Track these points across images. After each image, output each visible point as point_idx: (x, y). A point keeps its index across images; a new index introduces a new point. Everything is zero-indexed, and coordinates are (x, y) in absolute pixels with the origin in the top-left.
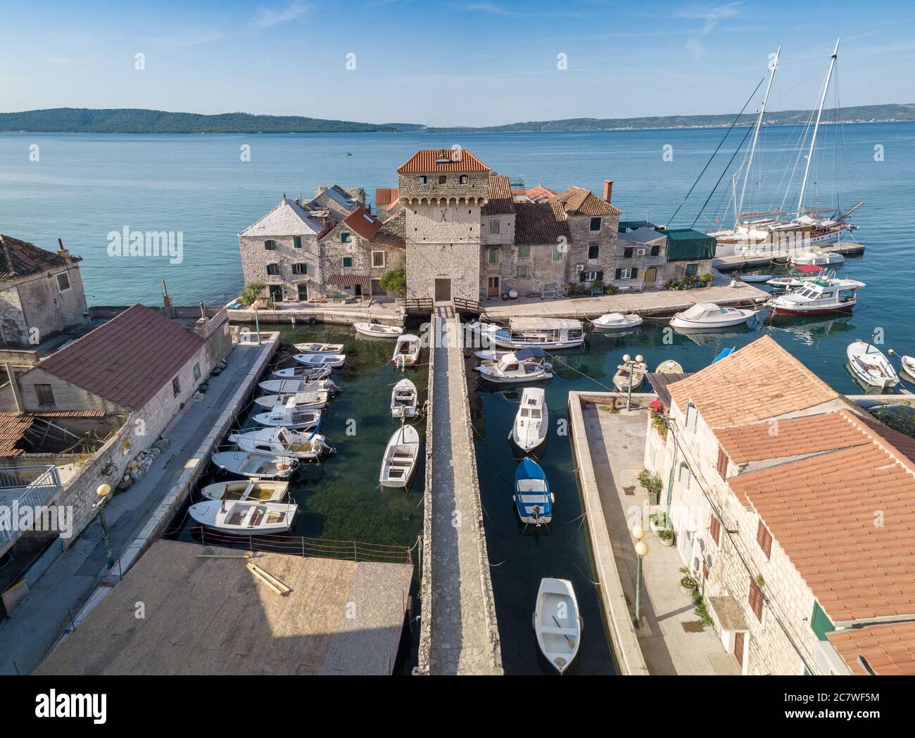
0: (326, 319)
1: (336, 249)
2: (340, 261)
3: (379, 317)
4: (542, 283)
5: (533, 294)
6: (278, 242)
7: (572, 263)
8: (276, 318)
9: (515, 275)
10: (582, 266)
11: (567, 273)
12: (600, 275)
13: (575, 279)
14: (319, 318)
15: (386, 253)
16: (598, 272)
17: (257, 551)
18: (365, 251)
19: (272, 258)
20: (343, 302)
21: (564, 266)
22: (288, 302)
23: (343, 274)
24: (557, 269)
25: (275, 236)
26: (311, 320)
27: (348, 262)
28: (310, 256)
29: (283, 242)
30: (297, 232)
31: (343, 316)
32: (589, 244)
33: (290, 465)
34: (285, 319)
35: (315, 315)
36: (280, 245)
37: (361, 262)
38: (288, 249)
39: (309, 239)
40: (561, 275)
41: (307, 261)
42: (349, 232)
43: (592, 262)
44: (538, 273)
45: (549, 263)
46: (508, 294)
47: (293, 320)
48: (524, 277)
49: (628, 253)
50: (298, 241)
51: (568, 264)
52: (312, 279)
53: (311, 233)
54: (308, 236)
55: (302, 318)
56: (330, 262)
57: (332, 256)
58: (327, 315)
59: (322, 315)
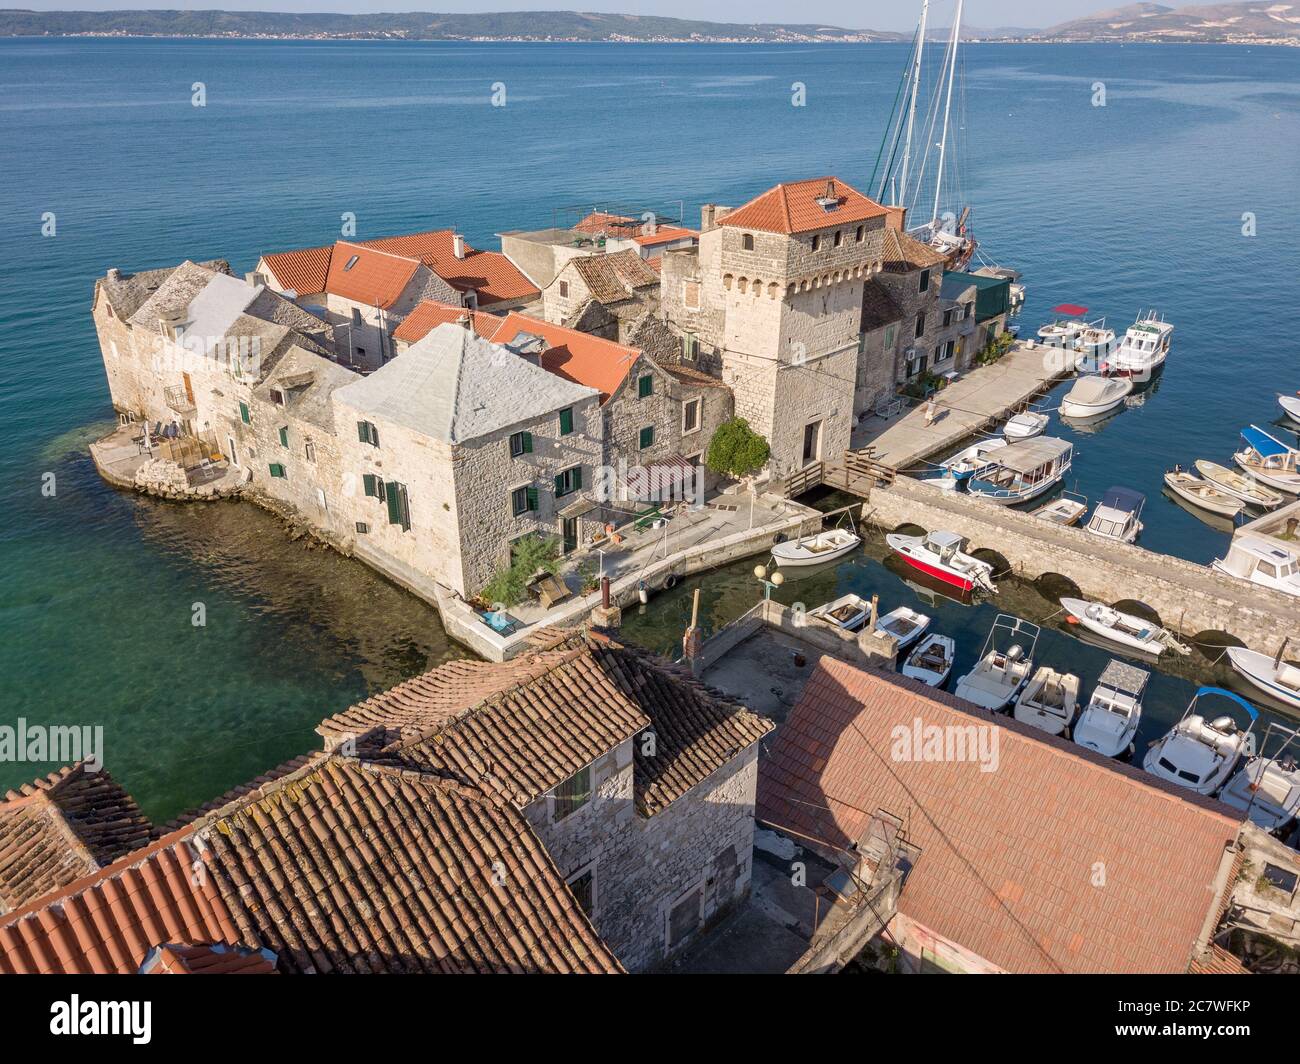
0: (691, 567)
1: (630, 415)
2: (634, 440)
3: (783, 525)
6: (534, 430)
7: (901, 350)
10: (913, 352)
11: (896, 367)
12: (924, 360)
13: (902, 376)
14: (679, 572)
15: (704, 399)
16: (921, 358)
18: (673, 406)
19: (520, 474)
21: (893, 357)
24: (887, 364)
25: (527, 422)
26: (671, 581)
27: (647, 437)
28: (587, 445)
29: (541, 431)
30: (565, 399)
31: (722, 550)
32: (918, 314)
35: (672, 568)
36: (536, 438)
37: (667, 431)
38: (550, 443)
39: (585, 408)
40: (889, 374)
41: (583, 459)
42: (651, 371)
43: (918, 342)
45: (880, 356)
47: (643, 598)
49: (948, 318)
50: (567, 418)
51: (897, 352)
52: (589, 495)
53: (590, 395)
54: (584, 403)
55: (653, 585)
56: (618, 447)
57: (623, 432)
58: (693, 558)
59: (684, 561)
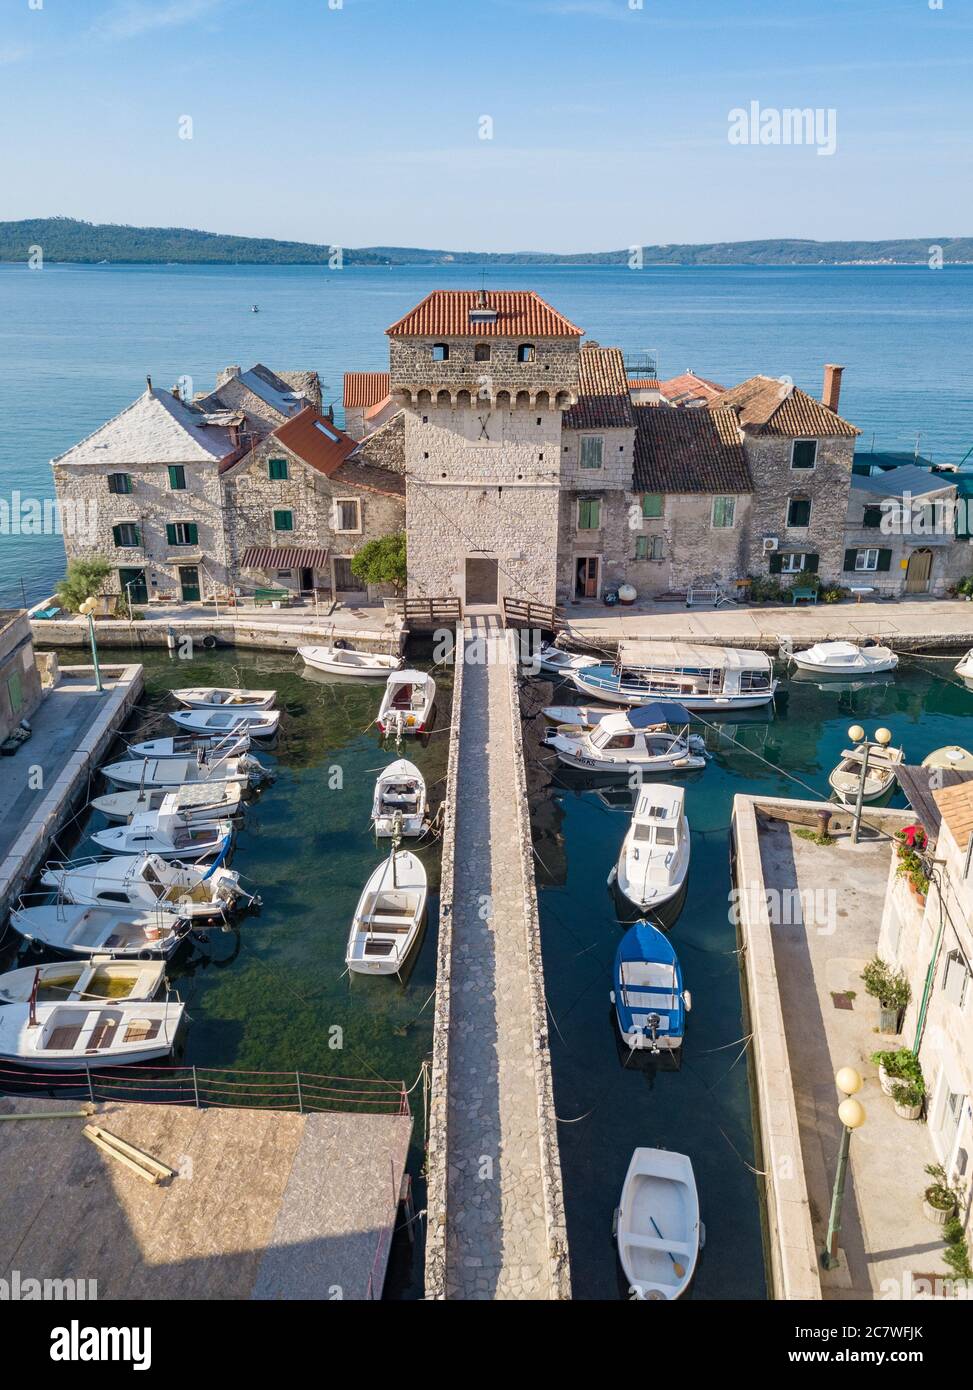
0: (240, 638)
1: (260, 492)
2: (267, 519)
3: (350, 634)
4: (689, 573)
5: (669, 594)
6: (137, 477)
7: (755, 533)
8: (134, 638)
9: (632, 553)
10: (775, 541)
11: (743, 554)
12: (813, 561)
13: (760, 566)
14: (224, 637)
15: (364, 503)
16: (808, 556)
17: (104, 1100)
18: (319, 499)
19: (125, 511)
20: (276, 605)
21: (736, 539)
22: (158, 604)
23: (273, 546)
24: (722, 545)
25: (129, 466)
26: (208, 641)
27: (284, 520)
28: (204, 506)
29: (146, 477)
30: (175, 456)
31: (275, 634)
32: (791, 494)
33: (174, 928)
34: (153, 639)
35: (217, 630)
36: (142, 483)
37: (312, 522)
38: (157, 491)
39: (201, 471)
40: (730, 557)
41: (198, 517)
42: (284, 456)
43: (796, 533)
44: (681, 552)
45: (704, 532)
46: (617, 595)
47: (170, 643)
48: (650, 558)
49: (872, 518)
50: (178, 474)
51: (745, 535)
52: (209, 554)
53: (206, 459)
54: (199, 465)
55: (189, 637)
56: (247, 520)
57: (251, 507)
58: (243, 631)
59: (233, 630)
